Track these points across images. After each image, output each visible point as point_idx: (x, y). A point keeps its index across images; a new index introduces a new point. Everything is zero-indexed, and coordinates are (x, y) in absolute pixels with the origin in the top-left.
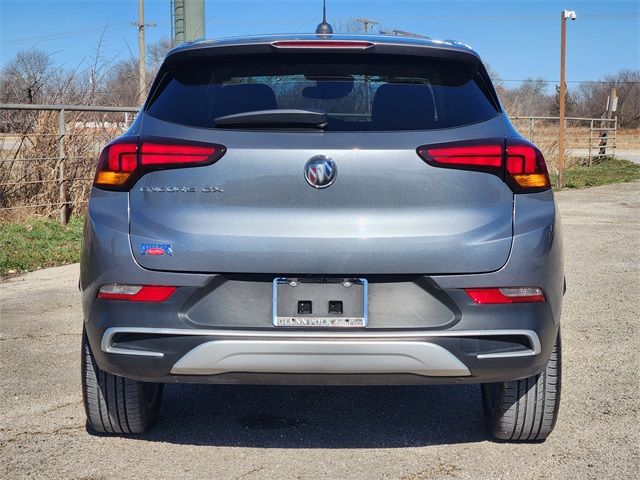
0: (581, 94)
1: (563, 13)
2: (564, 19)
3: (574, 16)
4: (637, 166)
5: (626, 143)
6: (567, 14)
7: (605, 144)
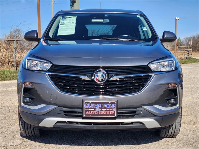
0: (185, 41)
1: (176, 18)
2: (176, 20)
3: (179, 19)
4: (198, 60)
5: (197, 55)
6: (177, 18)
7: (189, 54)
